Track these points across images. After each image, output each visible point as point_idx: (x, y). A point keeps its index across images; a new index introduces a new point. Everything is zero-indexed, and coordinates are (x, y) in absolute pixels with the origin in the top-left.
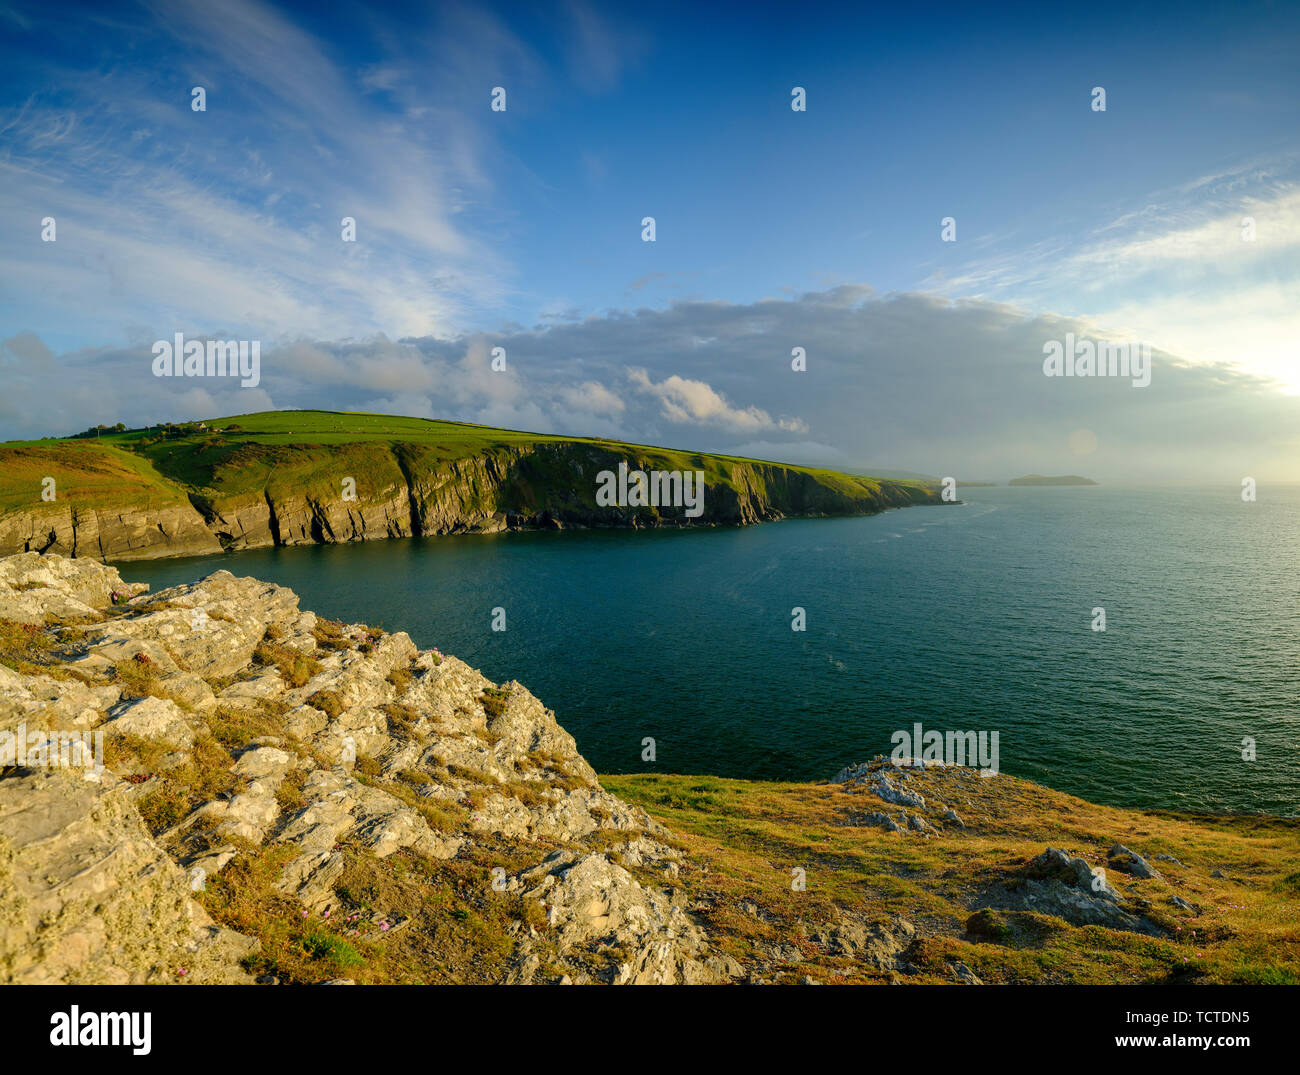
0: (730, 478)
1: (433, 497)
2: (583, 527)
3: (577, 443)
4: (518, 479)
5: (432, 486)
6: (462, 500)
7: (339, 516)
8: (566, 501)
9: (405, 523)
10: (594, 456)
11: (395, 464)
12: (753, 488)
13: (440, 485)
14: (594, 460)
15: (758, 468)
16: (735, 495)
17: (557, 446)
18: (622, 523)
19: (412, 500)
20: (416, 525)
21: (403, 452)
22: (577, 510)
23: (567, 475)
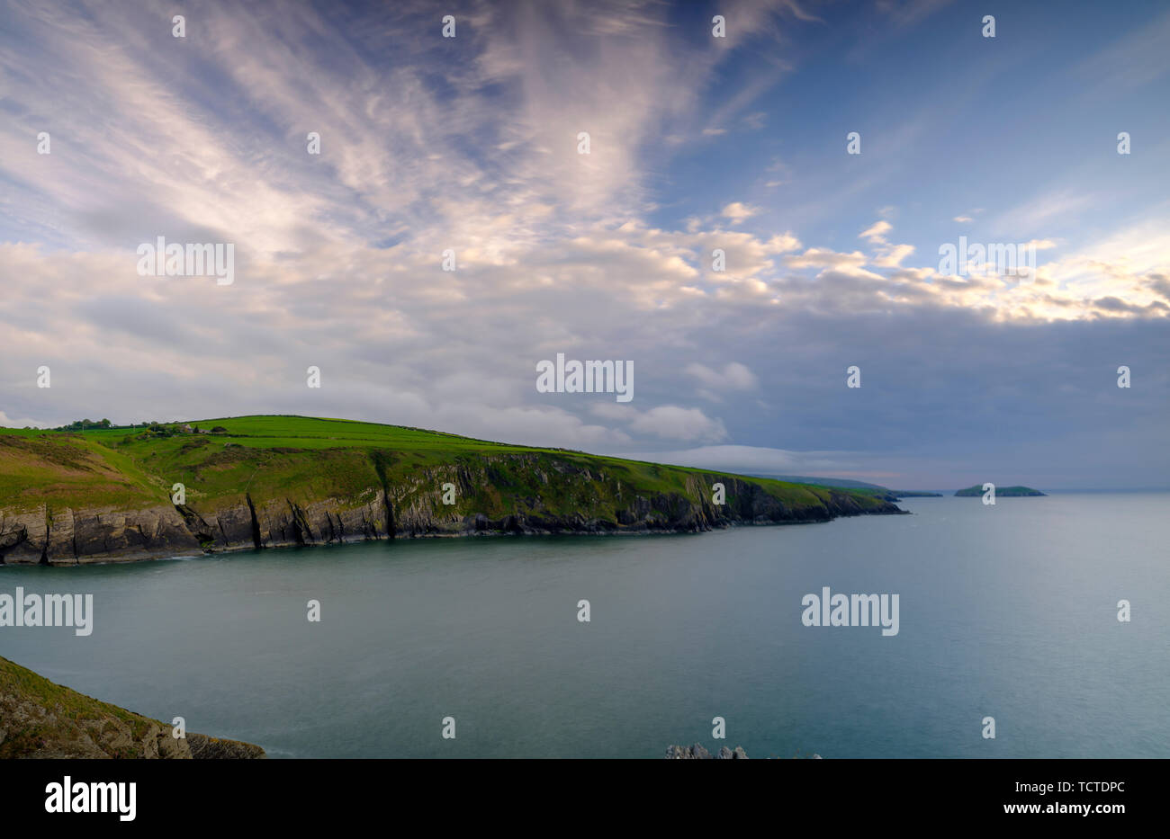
0: (684, 487)
1: (407, 502)
2: (547, 533)
3: (542, 453)
4: (487, 485)
5: (407, 490)
6: (434, 504)
7: (318, 519)
8: (531, 506)
9: (379, 525)
10: (559, 465)
11: (373, 468)
12: (704, 496)
13: (415, 489)
14: (558, 469)
15: (710, 477)
16: (688, 503)
17: (524, 456)
18: (585, 529)
19: (386, 502)
20: (391, 529)
21: (381, 459)
22: (541, 516)
23: (533, 483)
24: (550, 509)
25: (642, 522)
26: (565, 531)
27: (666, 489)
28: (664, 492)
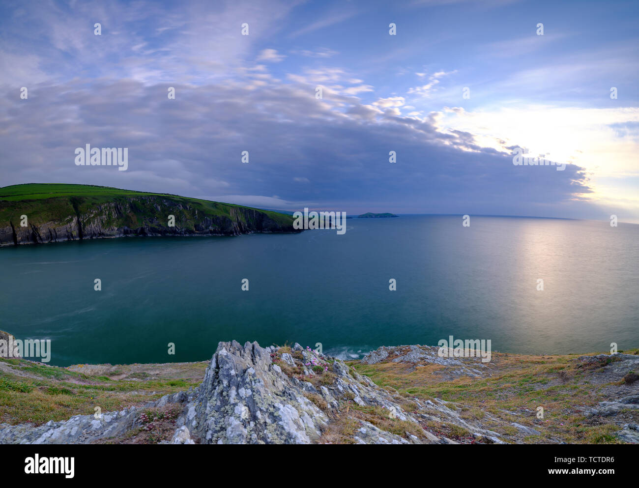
0: (229, 214)
1: (89, 222)
2: (159, 235)
3: (158, 196)
4: (130, 212)
5: (89, 216)
6: (103, 223)
7: (44, 231)
8: (152, 222)
9: (75, 233)
10: (166, 202)
11: (71, 206)
12: (239, 218)
13: (93, 215)
14: (166, 204)
15: (242, 210)
16: (231, 221)
17: (149, 197)
18: (178, 233)
19: (79, 222)
20: (81, 234)
21: (76, 201)
22: (157, 227)
23: (153, 211)
24: (161, 223)
25: (208, 230)
26: (168, 234)
27: (220, 214)
28: (219, 215)
